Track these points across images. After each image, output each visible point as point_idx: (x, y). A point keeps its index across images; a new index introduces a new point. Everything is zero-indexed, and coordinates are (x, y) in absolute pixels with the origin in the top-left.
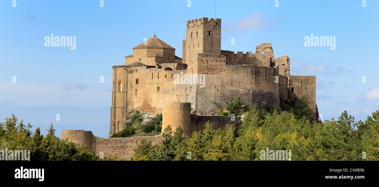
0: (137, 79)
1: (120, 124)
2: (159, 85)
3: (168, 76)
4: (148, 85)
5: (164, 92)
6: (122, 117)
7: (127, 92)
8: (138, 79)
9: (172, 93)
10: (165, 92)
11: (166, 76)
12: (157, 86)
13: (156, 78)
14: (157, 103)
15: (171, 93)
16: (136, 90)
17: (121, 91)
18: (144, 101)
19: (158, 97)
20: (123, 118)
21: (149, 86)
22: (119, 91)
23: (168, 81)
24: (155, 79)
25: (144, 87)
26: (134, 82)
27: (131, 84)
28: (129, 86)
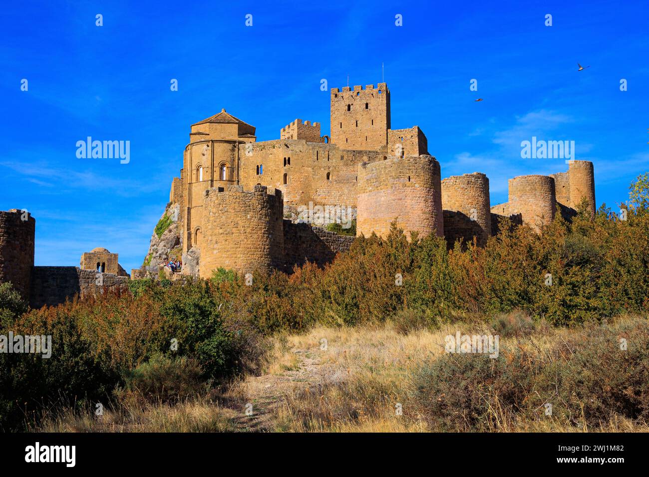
0: (287, 159)
2: (330, 169)
3: (345, 157)
4: (310, 168)
5: (338, 182)
7: (238, 181)
8: (289, 158)
9: (355, 183)
10: (342, 181)
11: (342, 158)
12: (326, 172)
13: (324, 159)
14: (327, 197)
15: (352, 183)
16: (285, 175)
17: (224, 179)
18: (303, 192)
19: (329, 187)
21: (312, 170)
22: (221, 179)
23: (347, 165)
24: (323, 161)
25: (303, 171)
26: (277, 163)
27: (256, 168)
28: (249, 171)
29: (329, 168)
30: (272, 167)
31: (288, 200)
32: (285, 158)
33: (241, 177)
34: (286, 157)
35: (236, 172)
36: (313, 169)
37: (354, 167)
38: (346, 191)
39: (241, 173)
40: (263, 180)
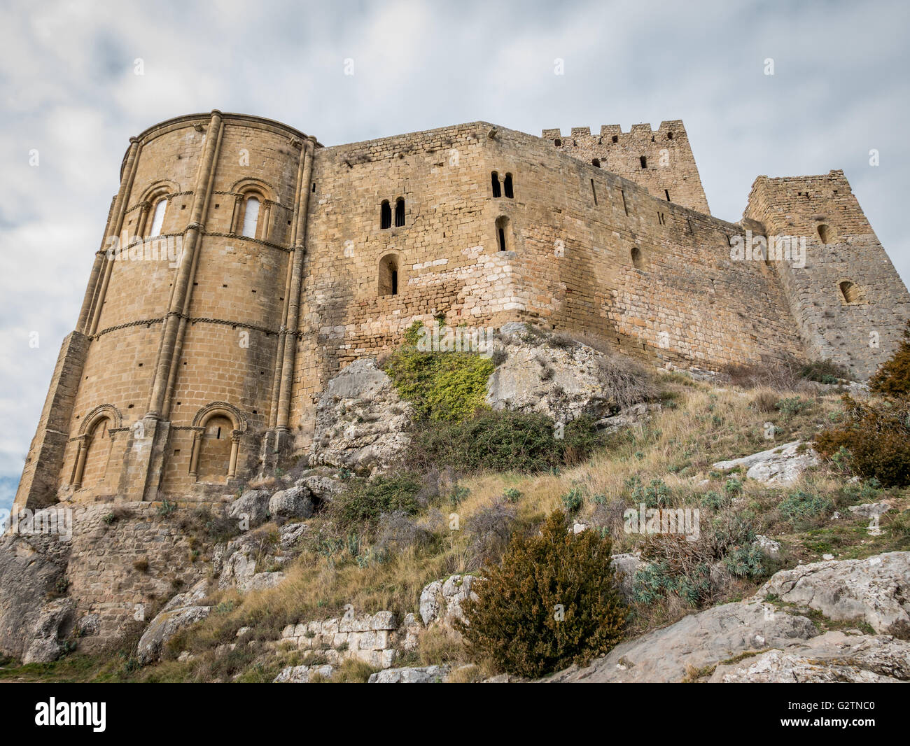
0: (501, 177)
1: (213, 429)
2: (639, 240)
3: (669, 221)
4: (579, 222)
6: (252, 388)
7: (305, 253)
8: (510, 175)
10: (679, 284)
11: (662, 219)
12: (629, 244)
13: (614, 209)
16: (501, 223)
18: (569, 290)
19: (646, 293)
20: (253, 395)
21: (585, 229)
22: (235, 233)
23: (678, 241)
24: (614, 213)
25: (558, 224)
26: (465, 188)
27: (379, 208)
28: (349, 221)
29: (634, 236)
30: (443, 200)
31: (521, 307)
32: (495, 176)
33: (315, 241)
34: (497, 169)
35: (297, 223)
36: (589, 225)
37: (698, 253)
38: (697, 316)
39: (319, 227)
40: (408, 242)
